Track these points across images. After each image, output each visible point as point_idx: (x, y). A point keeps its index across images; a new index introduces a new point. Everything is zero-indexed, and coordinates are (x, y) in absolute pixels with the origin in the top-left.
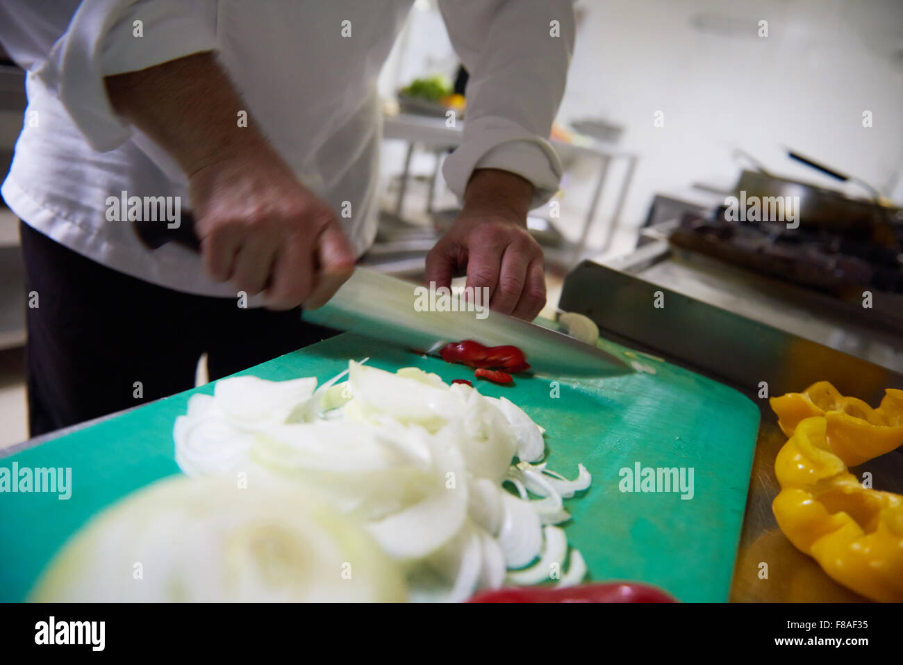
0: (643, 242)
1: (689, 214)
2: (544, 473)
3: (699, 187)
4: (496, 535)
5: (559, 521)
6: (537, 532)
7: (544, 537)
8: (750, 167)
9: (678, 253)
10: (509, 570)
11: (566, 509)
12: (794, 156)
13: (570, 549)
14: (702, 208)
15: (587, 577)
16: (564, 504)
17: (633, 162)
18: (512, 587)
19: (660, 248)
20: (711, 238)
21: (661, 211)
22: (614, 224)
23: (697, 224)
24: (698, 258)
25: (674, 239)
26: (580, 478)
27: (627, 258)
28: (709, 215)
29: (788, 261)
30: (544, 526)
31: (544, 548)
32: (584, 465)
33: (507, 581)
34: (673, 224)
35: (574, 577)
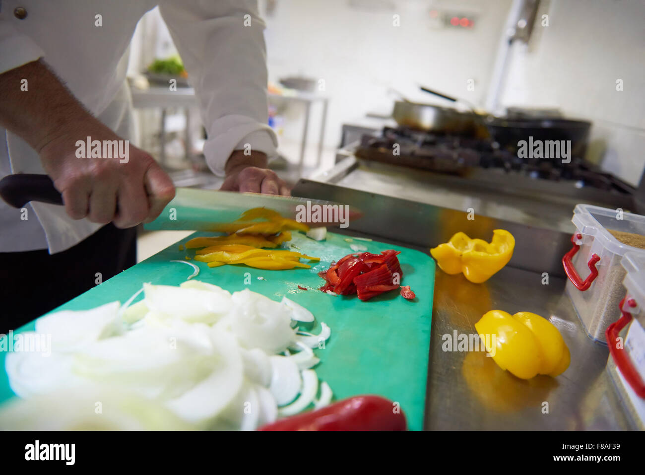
0: (339, 159)
1: (366, 135)
2: (298, 334)
3: (371, 116)
4: (268, 386)
5: (312, 365)
6: (297, 377)
7: (302, 378)
8: (399, 99)
9: (362, 163)
10: (280, 407)
11: (316, 356)
12: (424, 89)
13: (320, 382)
14: (374, 130)
15: (334, 398)
16: (313, 352)
17: (326, 104)
18: (283, 419)
19: (351, 161)
20: (383, 150)
21: (349, 135)
22: (321, 148)
23: (371, 142)
24: (375, 164)
25: (359, 154)
26: (322, 332)
27: (329, 172)
28: (378, 134)
29: (430, 158)
30: (301, 372)
31: (302, 386)
32: (324, 323)
33: (279, 415)
34: (357, 143)
35: (325, 401)
